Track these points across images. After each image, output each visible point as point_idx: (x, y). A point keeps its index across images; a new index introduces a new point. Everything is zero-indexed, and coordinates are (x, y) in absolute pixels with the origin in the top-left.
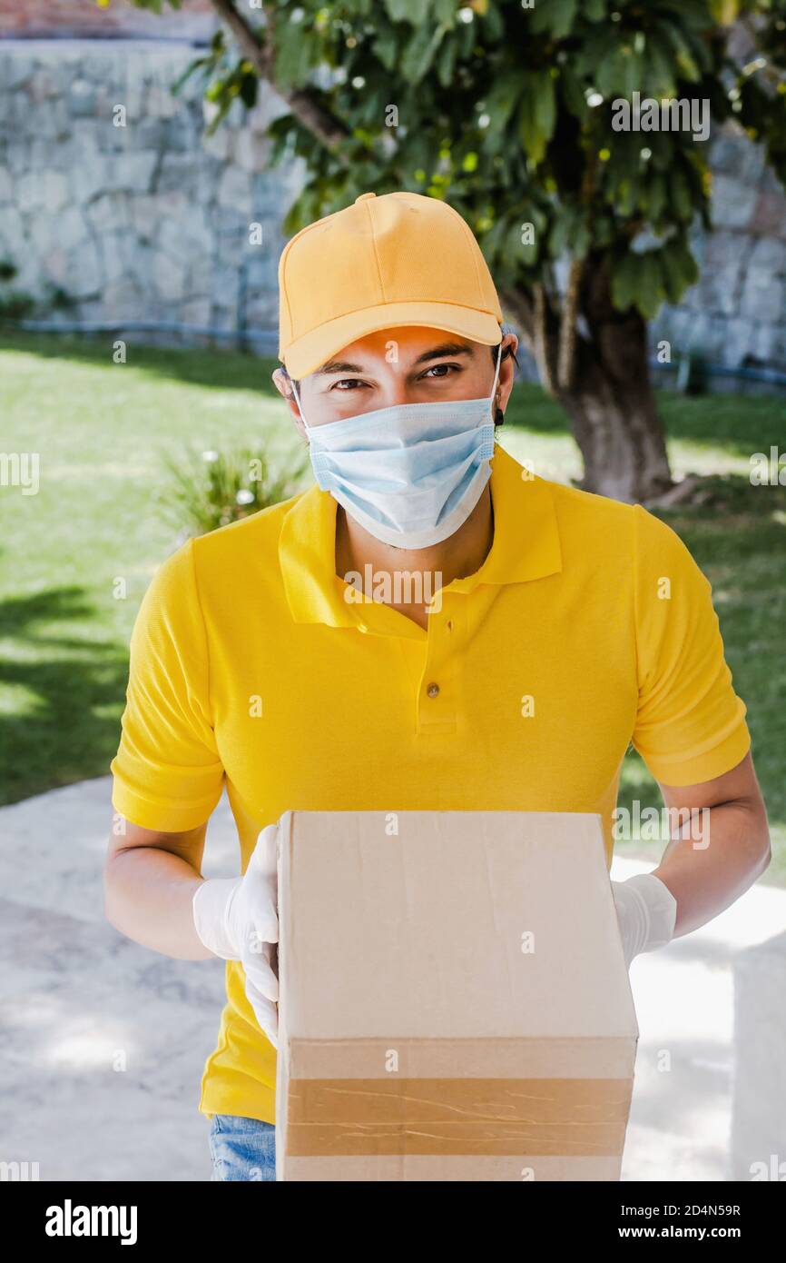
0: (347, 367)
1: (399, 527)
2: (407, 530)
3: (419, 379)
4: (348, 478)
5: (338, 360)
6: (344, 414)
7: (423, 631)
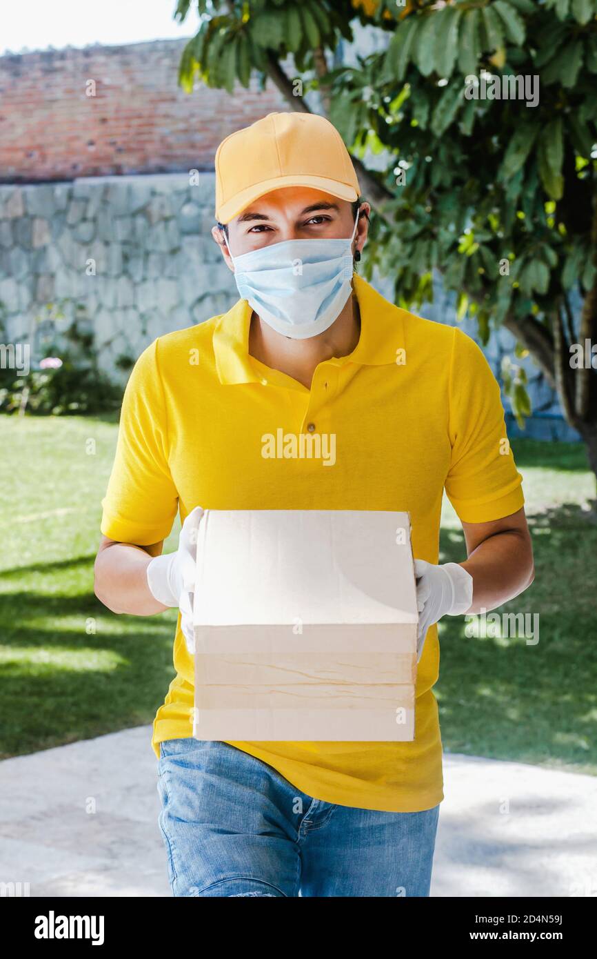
0: (258, 217)
2: (296, 323)
3: (304, 225)
4: (259, 289)
5: (253, 212)
6: (256, 248)
7: (307, 389)
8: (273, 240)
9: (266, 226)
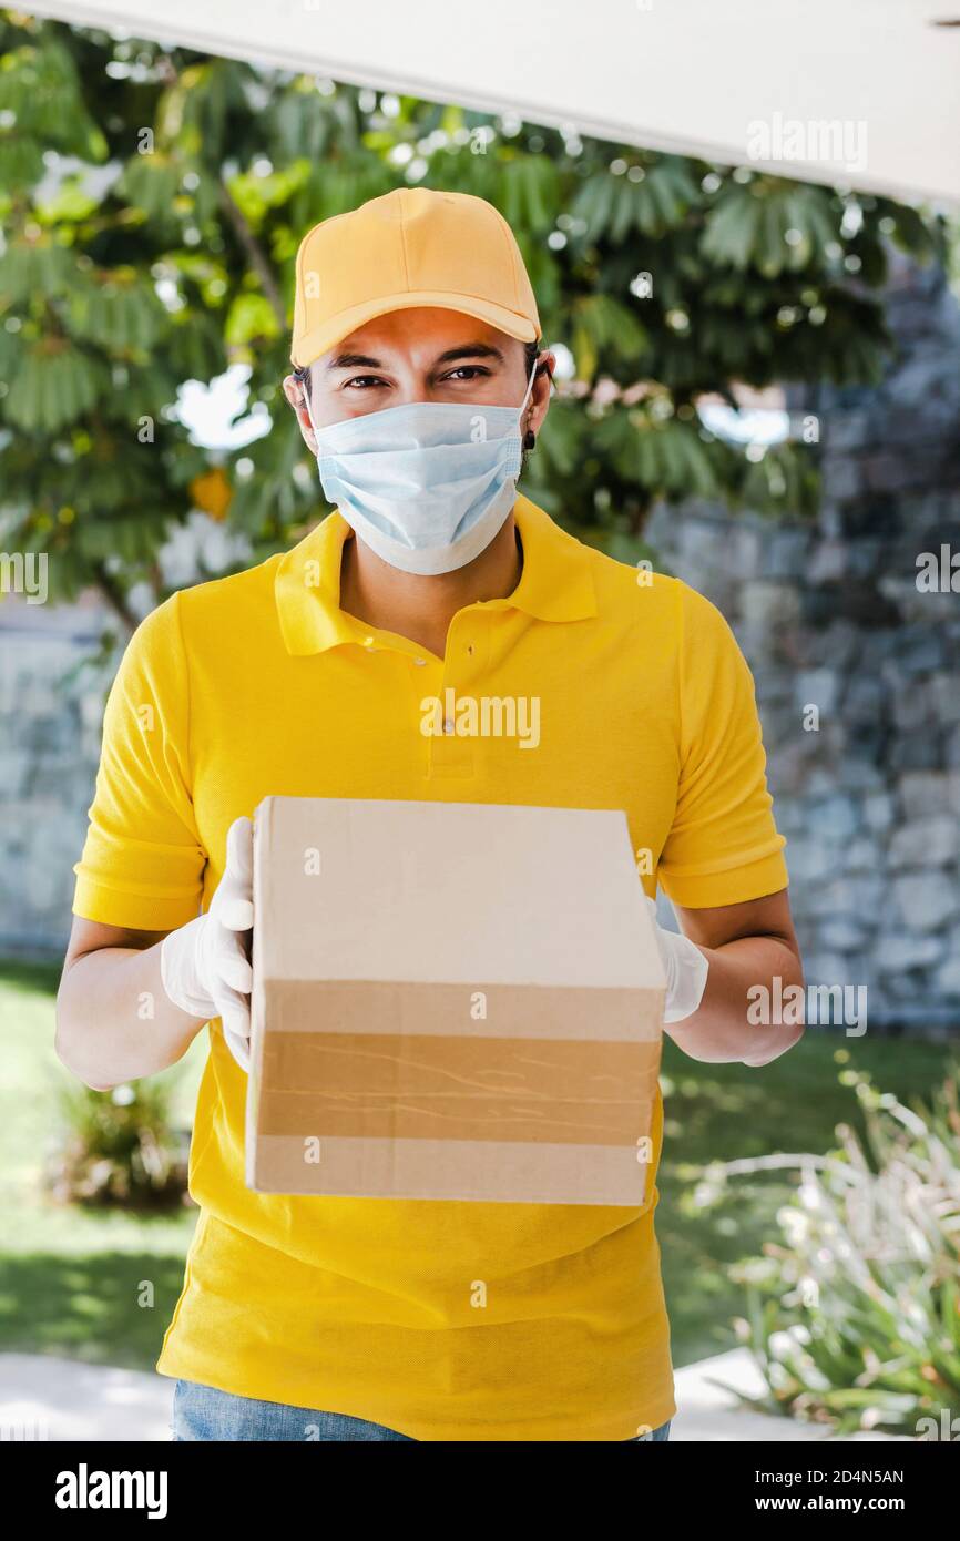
0: (363, 361)
1: (410, 541)
2: (419, 546)
3: (442, 380)
4: (357, 485)
5: (354, 352)
6: (357, 414)
7: (436, 658)
8: (387, 403)
9: (377, 378)
